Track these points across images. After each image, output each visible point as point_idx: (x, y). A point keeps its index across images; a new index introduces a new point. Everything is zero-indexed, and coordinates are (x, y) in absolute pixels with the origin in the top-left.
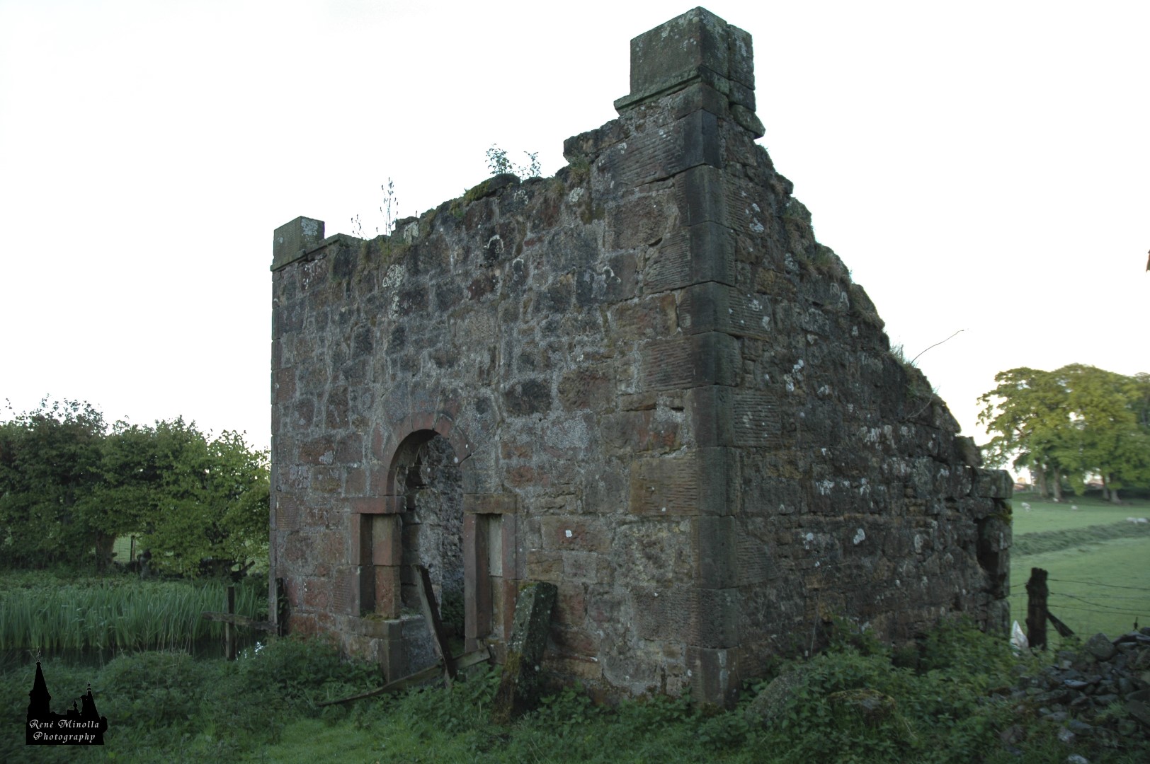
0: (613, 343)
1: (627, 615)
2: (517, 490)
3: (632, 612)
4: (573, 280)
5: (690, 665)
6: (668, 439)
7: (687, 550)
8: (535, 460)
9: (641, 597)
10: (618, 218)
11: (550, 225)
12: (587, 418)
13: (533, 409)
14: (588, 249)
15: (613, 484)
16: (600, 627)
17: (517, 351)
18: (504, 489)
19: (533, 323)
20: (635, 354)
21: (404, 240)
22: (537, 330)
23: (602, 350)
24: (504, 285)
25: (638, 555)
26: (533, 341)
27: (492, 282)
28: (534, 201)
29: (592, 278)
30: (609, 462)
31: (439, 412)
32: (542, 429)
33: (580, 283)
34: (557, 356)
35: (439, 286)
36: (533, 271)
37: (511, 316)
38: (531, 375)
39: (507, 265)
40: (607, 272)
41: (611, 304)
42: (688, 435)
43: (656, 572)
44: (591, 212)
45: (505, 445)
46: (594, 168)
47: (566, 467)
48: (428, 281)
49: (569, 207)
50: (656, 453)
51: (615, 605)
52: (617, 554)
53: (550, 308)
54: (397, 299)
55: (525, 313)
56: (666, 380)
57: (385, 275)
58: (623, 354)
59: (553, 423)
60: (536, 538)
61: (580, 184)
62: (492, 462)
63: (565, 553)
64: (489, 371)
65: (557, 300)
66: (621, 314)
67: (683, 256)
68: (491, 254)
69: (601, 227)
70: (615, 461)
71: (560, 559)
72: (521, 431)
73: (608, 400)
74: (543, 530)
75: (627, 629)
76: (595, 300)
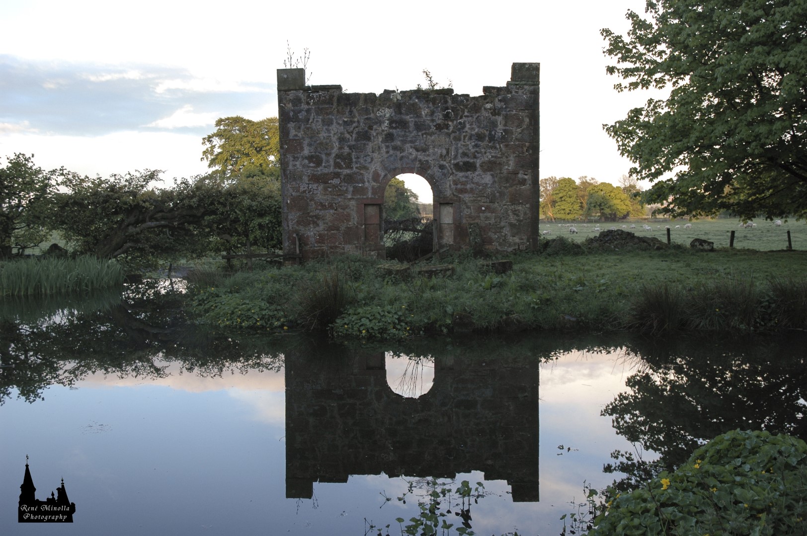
0: (503, 154)
1: (506, 231)
2: (460, 195)
3: (508, 229)
4: (487, 133)
5: (528, 241)
6: (523, 182)
7: (528, 212)
8: (468, 187)
9: (512, 225)
10: (506, 117)
11: (476, 113)
12: (492, 175)
13: (467, 170)
14: (494, 124)
15: (502, 194)
16: (495, 235)
17: (460, 151)
18: (454, 195)
19: (469, 143)
20: (512, 158)
21: (392, 99)
22: (470, 145)
23: (499, 156)
24: (454, 128)
25: (510, 214)
26: (468, 149)
27: (447, 127)
28: (468, 103)
29: (495, 134)
30: (500, 188)
31: (418, 168)
32: (472, 177)
33: (490, 134)
34: (480, 155)
35: (416, 122)
36: (468, 126)
37: (458, 139)
38: (466, 159)
39: (455, 122)
40: (502, 133)
41: (503, 142)
42: (529, 182)
43: (517, 218)
44: (495, 113)
45: (454, 181)
46: (497, 99)
47: (483, 189)
48: (408, 118)
49: (485, 109)
50: (518, 186)
51: (502, 228)
52: (503, 214)
53: (476, 140)
54: (387, 122)
55: (464, 139)
56: (522, 166)
57: (379, 110)
58: (507, 157)
59: (477, 175)
60: (469, 210)
61: (491, 103)
62: (448, 186)
63: (481, 214)
64: (445, 157)
65: (480, 137)
66: (507, 146)
67: (530, 133)
68: (447, 117)
69: (499, 119)
70: (502, 188)
71: (479, 216)
72: (463, 177)
73: (501, 170)
74: (472, 208)
75: (506, 234)
76: (496, 140)
